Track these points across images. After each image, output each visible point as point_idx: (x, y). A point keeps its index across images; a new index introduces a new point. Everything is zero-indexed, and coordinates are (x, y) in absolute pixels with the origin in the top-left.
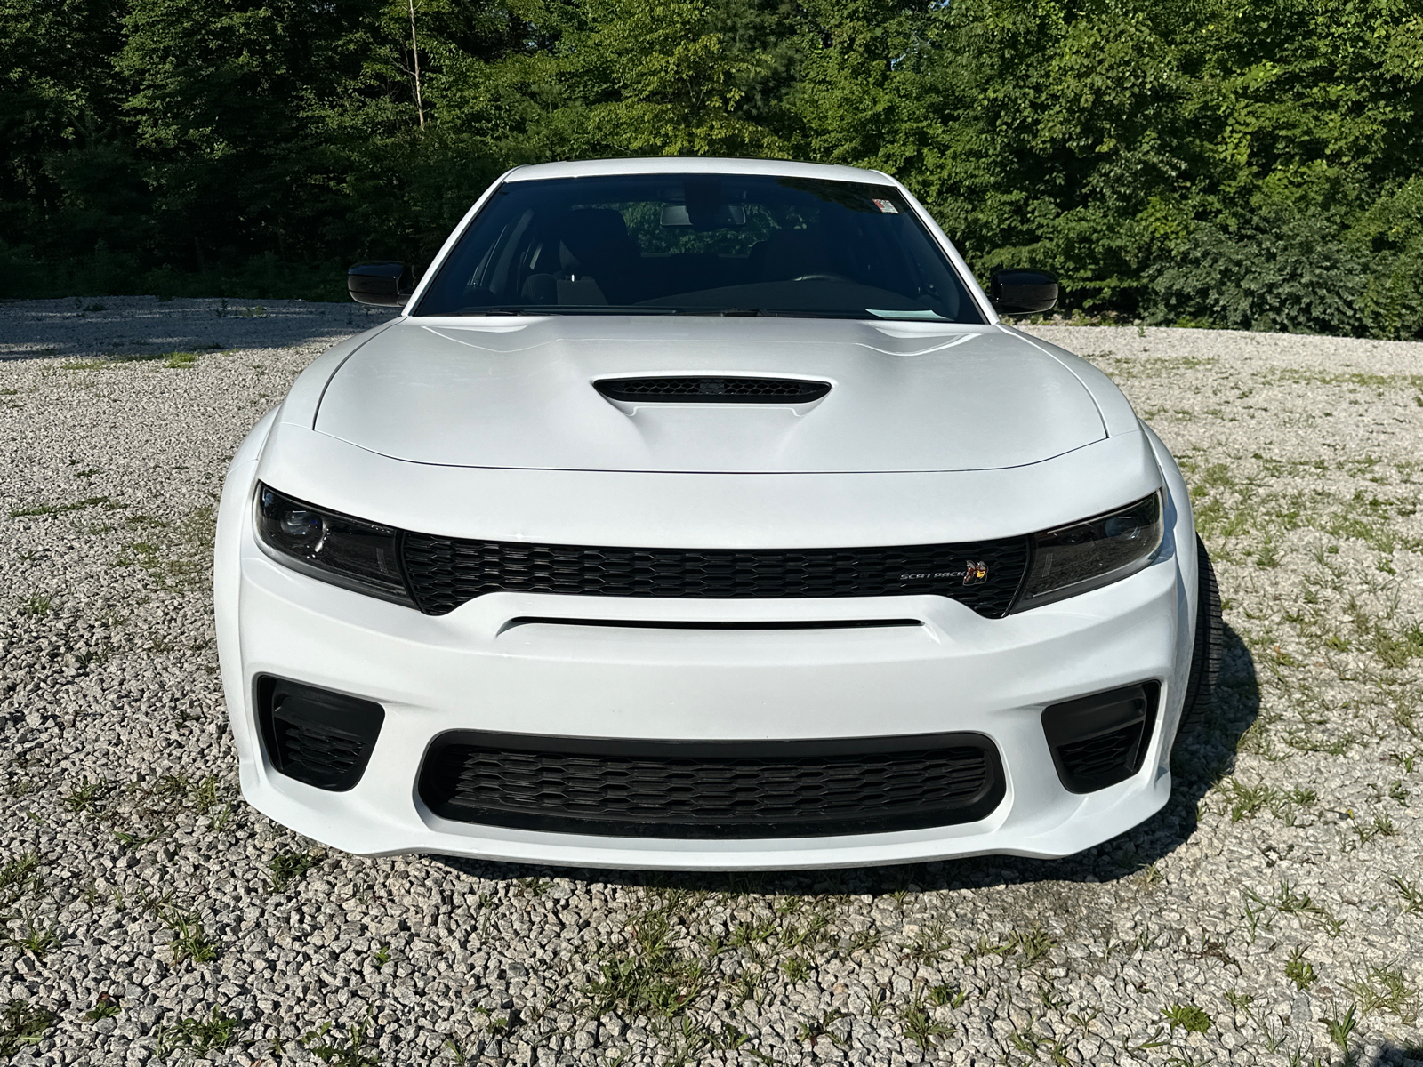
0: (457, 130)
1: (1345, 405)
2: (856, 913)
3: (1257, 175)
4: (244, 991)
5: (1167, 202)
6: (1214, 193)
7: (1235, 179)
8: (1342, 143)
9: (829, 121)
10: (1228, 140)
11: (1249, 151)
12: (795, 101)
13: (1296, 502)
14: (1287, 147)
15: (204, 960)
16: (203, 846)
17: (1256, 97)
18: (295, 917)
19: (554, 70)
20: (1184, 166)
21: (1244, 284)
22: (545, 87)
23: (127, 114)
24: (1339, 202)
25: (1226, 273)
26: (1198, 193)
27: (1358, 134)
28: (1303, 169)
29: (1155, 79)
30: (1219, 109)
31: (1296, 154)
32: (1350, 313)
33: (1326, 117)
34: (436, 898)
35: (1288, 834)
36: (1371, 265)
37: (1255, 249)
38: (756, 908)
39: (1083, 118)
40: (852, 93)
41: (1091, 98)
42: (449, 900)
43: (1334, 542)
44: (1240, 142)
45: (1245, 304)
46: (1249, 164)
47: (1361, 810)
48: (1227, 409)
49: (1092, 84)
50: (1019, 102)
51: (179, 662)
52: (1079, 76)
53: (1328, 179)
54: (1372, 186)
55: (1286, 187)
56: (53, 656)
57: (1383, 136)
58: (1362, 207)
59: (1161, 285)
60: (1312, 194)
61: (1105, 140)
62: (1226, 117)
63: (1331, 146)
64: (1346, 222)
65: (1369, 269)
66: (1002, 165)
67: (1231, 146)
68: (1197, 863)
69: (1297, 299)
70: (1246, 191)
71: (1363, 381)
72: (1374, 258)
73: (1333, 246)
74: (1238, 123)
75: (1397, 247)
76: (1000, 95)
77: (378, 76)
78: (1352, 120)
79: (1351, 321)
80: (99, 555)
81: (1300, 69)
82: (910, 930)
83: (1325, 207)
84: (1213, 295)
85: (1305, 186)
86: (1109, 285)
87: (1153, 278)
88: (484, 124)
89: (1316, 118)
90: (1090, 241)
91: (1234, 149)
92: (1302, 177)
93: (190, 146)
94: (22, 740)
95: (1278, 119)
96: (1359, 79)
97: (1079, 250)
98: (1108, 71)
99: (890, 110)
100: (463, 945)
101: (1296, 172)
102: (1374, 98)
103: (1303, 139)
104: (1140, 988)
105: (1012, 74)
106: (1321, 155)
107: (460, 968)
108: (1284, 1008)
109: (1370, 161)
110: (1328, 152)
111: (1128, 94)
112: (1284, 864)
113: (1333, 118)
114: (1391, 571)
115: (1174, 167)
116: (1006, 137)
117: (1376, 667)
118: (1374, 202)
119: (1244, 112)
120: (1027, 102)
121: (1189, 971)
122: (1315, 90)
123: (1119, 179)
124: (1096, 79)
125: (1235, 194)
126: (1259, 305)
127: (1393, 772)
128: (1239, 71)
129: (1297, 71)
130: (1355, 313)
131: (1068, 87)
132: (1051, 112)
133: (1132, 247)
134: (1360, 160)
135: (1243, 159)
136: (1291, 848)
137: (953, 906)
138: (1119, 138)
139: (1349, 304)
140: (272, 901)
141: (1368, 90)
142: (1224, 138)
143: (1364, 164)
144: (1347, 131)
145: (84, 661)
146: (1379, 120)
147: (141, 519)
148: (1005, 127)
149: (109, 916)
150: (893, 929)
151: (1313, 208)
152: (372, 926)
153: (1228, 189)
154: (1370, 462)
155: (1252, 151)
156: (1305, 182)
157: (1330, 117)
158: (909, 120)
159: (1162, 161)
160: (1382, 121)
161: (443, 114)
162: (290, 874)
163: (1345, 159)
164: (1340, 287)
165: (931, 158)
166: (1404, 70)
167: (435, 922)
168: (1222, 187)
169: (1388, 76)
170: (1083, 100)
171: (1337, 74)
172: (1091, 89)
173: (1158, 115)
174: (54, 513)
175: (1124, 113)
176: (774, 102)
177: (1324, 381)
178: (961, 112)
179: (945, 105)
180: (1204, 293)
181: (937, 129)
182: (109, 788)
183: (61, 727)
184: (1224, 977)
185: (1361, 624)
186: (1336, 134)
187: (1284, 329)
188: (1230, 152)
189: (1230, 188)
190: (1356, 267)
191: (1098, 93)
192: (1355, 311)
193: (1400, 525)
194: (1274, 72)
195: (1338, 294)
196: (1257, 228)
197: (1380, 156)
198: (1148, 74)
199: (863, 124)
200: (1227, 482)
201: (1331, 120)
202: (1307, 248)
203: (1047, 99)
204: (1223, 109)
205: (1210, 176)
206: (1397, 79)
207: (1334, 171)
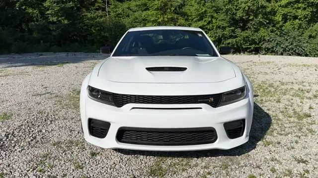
0: (115, 17)
1: (300, 71)
2: (194, 161)
3: (284, 23)
4: (88, 173)
5: (264, 29)
6: (274, 27)
7: (279, 24)
8: (302, 16)
9: (193, 14)
12: (185, 9)
13: (286, 90)
14: (290, 17)
15: (81, 169)
16: (78, 151)
17: (283, 7)
18: (95, 162)
19: (135, 4)
20: (268, 21)
21: (281, 46)
22: (133, 8)
23: (46, 15)
24: (301, 28)
25: (277, 44)
26: (271, 27)
27: (305, 14)
28: (293, 22)
29: (261, 4)
31: (292, 18)
33: (298, 11)
34: (120, 159)
35: (274, 149)
37: (283, 39)
38: (176, 160)
39: (246, 12)
40: (197, 8)
42: (122, 159)
43: (292, 98)
44: (280, 16)
45: (281, 50)
46: (282, 21)
47: (289, 145)
48: (275, 72)
50: (233, 9)
51: (69, 121)
52: (245, 3)
53: (299, 24)
54: (308, 25)
55: (290, 25)
56: (45, 121)
57: (310, 14)
58: (306, 29)
59: (264, 46)
60: (296, 27)
61: (251, 16)
62: (277, 11)
64: (303, 32)
65: (308, 42)
66: (229, 22)
68: (257, 153)
69: (293, 49)
70: (282, 26)
71: (305, 66)
72: (309, 40)
73: (300, 38)
74: (279, 12)
75: (314, 37)
76: (228, 8)
77: (99, 6)
78: (304, 11)
79: (304, 53)
80: (51, 103)
82: (204, 164)
83: (298, 29)
84: (275, 48)
85: (294, 25)
86: (253, 47)
87: (262, 45)
88: (121, 16)
89: (296, 11)
90: (248, 37)
91: (279, 18)
93: (60, 21)
94: (42, 135)
95: (288, 11)
96: (305, 3)
97: (246, 39)
98: (251, 2)
99: (205, 11)
100: (125, 166)
102: (308, 6)
103: (293, 15)
104: (244, 173)
106: (297, 19)
107: (124, 169)
108: (269, 176)
109: (308, 20)
110: (299, 18)
111: (255, 7)
112: (273, 153)
113: (299, 11)
114: (303, 103)
115: (266, 22)
116: (230, 16)
117: (296, 120)
118: (309, 28)
119: (280, 10)
121: (253, 170)
122: (296, 5)
123: (254, 24)
124: (249, 4)
126: (285, 50)
127: (296, 138)
128: (279, 1)
131: (243, 6)
132: (239, 11)
133: (257, 39)
135: (280, 20)
136: (274, 151)
137: (212, 160)
138: (254, 16)
139: (304, 50)
140: (91, 160)
142: (276, 15)
143: (306, 20)
144: (303, 13)
145: (51, 121)
146: (309, 11)
147: (57, 96)
148: (230, 14)
149: (63, 162)
150: (201, 164)
151: (296, 30)
152: (109, 163)
154: (303, 82)
155: (282, 18)
158: (209, 13)
159: (263, 21)
161: (112, 14)
162: (93, 155)
163: (302, 19)
164: (302, 46)
165: (214, 21)
167: (120, 162)
168: (276, 26)
170: (246, 8)
172: (247, 6)
173: (262, 11)
174: (40, 95)
175: (255, 11)
176: (181, 10)
177: (296, 66)
178: (220, 11)
179: (217, 10)
180: (273, 48)
181: (215, 15)
182: (59, 142)
183: (49, 132)
184: (259, 171)
185: (295, 113)
186: (300, 14)
187: (290, 55)
189: (278, 26)
190: (305, 42)
191: (249, 7)
193: (306, 94)
194: (287, 1)
195: (301, 48)
196: (284, 34)
197: (310, 18)
198: (260, 2)
199: (200, 14)
200: (273, 87)
202: (294, 38)
203: (238, 8)
204: (276, 9)
205: (273, 23)
206: (312, 3)
207: (300, 22)
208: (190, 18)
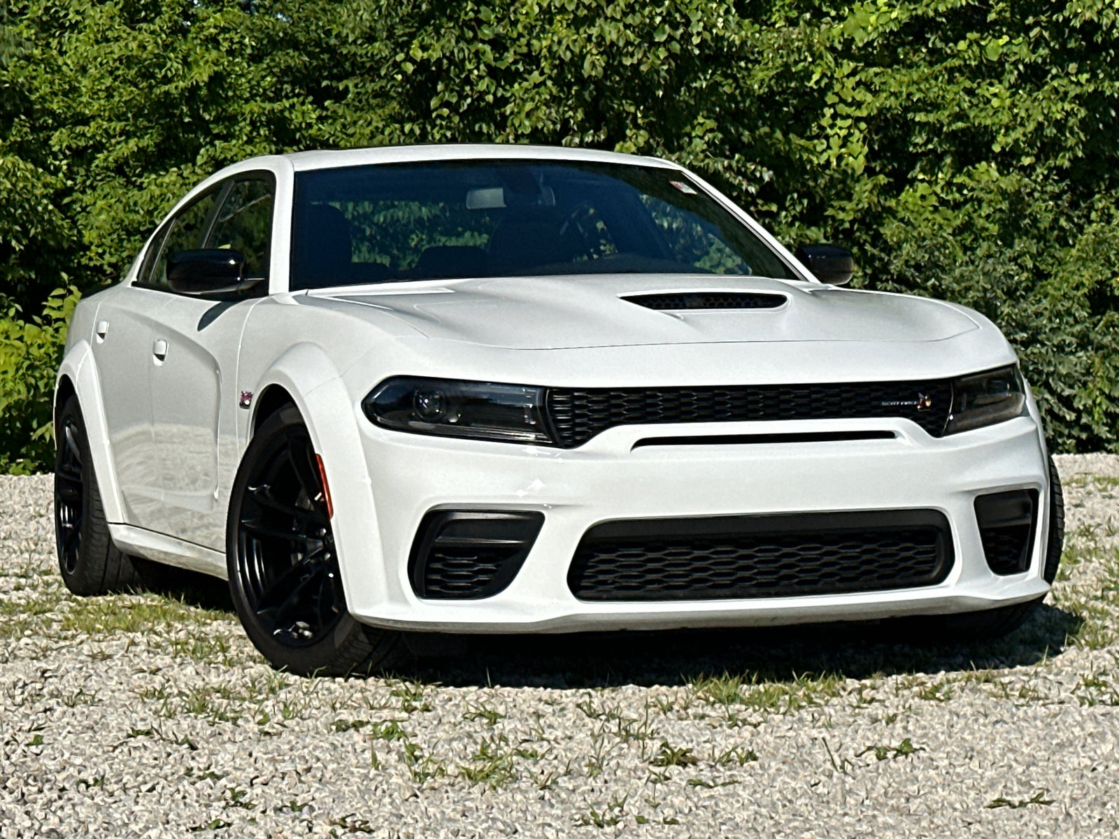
3: (886, 191)
6: (817, 225)
7: (849, 197)
8: (1017, 134)
9: (84, 99)
10: (829, 131)
11: (866, 149)
14: (929, 141)
17: (867, 57)
20: (768, 176)
24: (1027, 233)
26: (791, 224)
27: (1041, 119)
28: (959, 179)
29: (705, 28)
30: (810, 79)
31: (945, 153)
32: (1070, 416)
33: (986, 90)
36: (1092, 336)
39: (586, 94)
40: (142, 47)
41: (601, 61)
44: (850, 134)
46: (870, 172)
49: (601, 37)
50: (469, 66)
52: (577, 23)
53: (1004, 193)
54: (1074, 205)
55: (936, 209)
57: (1082, 121)
58: (1063, 241)
60: (981, 221)
61: (628, 132)
62: (823, 92)
63: (1000, 138)
64: (1042, 267)
65: (1090, 342)
67: (835, 142)
70: (872, 218)
72: (1095, 325)
73: (1027, 306)
74: (842, 101)
76: (435, 55)
78: (1030, 95)
79: (1075, 432)
81: (936, 11)
83: (1005, 241)
85: (968, 206)
89: (970, 92)
91: (841, 146)
92: (960, 191)
95: (909, 95)
96: (1030, 27)
98: (625, 14)
101: (949, 184)
102: (1061, 57)
103: (954, 127)
105: (450, 18)
106: (988, 156)
109: (1067, 164)
110: (996, 148)
111: (662, 53)
113: (996, 90)
115: (752, 179)
116: (449, 128)
118: (1081, 229)
119: (850, 82)
120: (482, 67)
122: (962, 45)
124: (607, 28)
125: (852, 222)
128: (833, 13)
129: (931, 14)
130: (1079, 418)
131: (560, 42)
132: (525, 84)
134: (1051, 162)
135: (859, 164)
138: (652, 129)
139: (1067, 402)
141: (1048, 45)
142: (822, 128)
143: (1059, 169)
144: (1023, 114)
146: (1072, 94)
148: (445, 111)
151: (985, 245)
153: (841, 215)
155: (871, 148)
156: (966, 201)
157: (993, 90)
158: (253, 97)
159: (730, 168)
160: (1077, 97)
163: (1026, 161)
164: (1048, 374)
166: (1100, 13)
168: (830, 212)
169: (1076, 23)
170: (587, 65)
171: (992, 16)
172: (598, 45)
173: (714, 89)
175: (659, 86)
178: (350, 83)
186: (1005, 118)
188: (835, 151)
189: (845, 213)
190: (1068, 339)
191: (612, 52)
192: (1079, 413)
194: (894, 15)
195: (1047, 385)
197: (1080, 154)
198: (694, 20)
201: (995, 95)
203: (516, 62)
204: (815, 77)
205: (808, 194)
206: (1090, 28)
207: (1010, 182)
208: (59, 139)
